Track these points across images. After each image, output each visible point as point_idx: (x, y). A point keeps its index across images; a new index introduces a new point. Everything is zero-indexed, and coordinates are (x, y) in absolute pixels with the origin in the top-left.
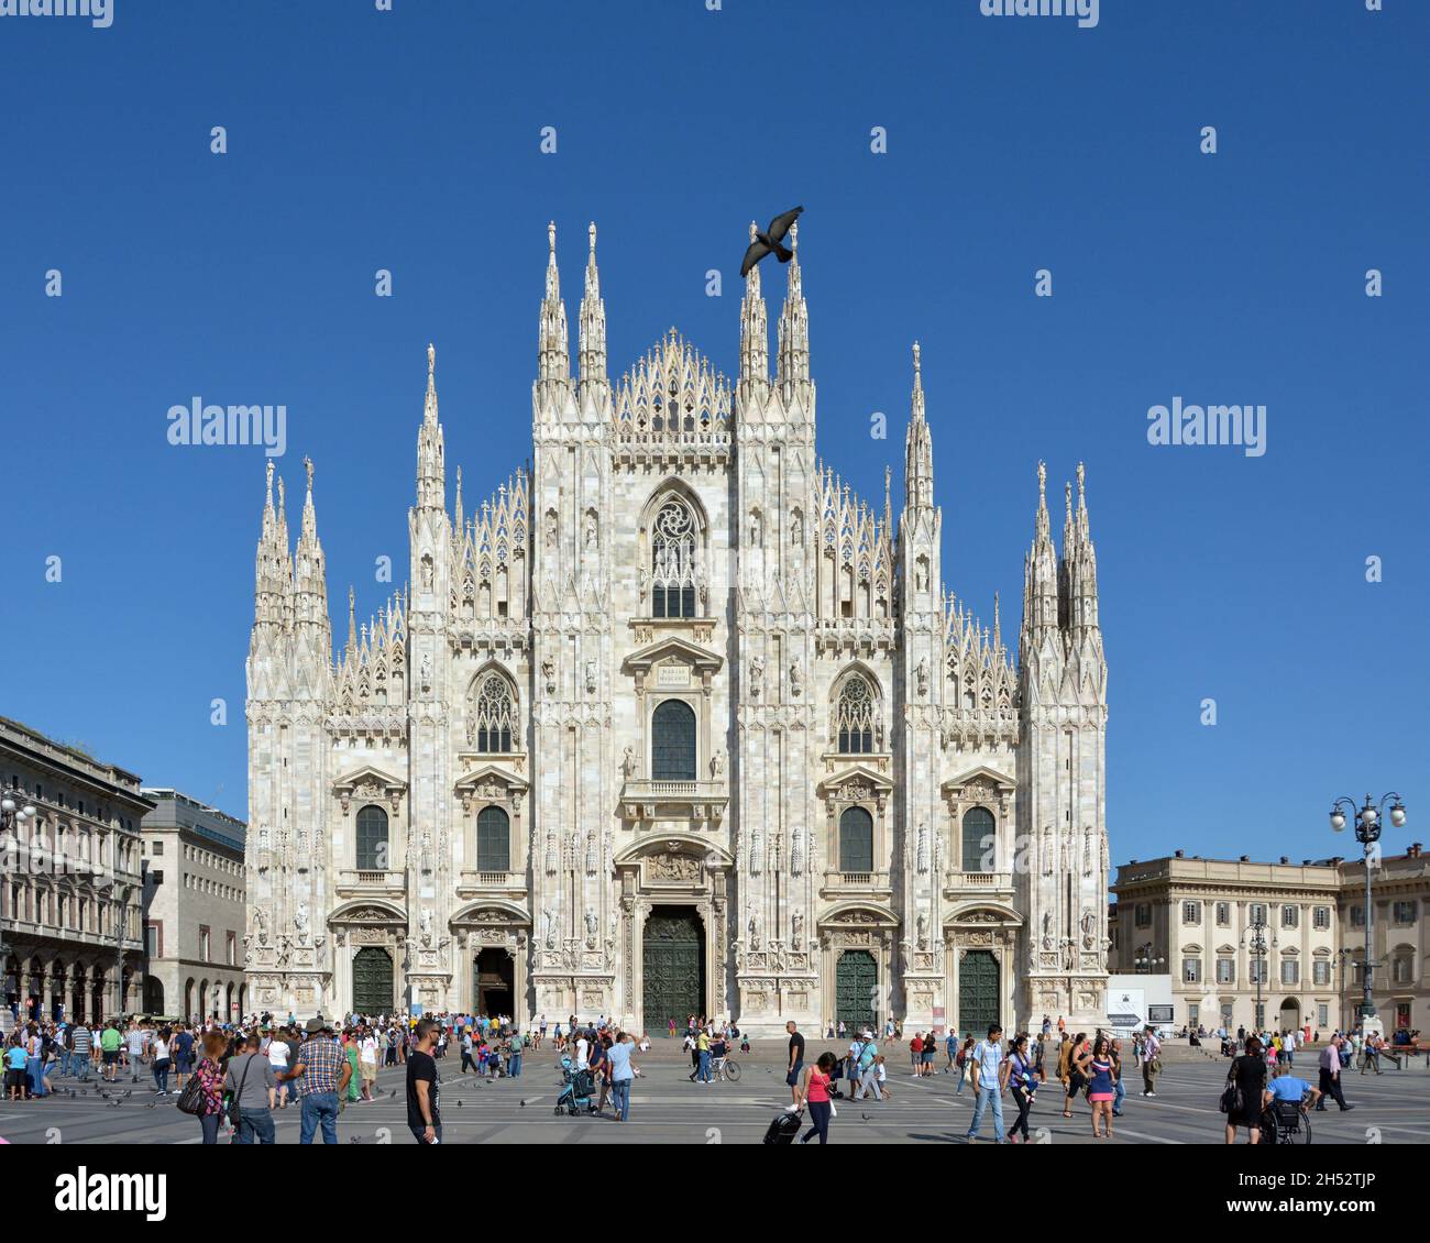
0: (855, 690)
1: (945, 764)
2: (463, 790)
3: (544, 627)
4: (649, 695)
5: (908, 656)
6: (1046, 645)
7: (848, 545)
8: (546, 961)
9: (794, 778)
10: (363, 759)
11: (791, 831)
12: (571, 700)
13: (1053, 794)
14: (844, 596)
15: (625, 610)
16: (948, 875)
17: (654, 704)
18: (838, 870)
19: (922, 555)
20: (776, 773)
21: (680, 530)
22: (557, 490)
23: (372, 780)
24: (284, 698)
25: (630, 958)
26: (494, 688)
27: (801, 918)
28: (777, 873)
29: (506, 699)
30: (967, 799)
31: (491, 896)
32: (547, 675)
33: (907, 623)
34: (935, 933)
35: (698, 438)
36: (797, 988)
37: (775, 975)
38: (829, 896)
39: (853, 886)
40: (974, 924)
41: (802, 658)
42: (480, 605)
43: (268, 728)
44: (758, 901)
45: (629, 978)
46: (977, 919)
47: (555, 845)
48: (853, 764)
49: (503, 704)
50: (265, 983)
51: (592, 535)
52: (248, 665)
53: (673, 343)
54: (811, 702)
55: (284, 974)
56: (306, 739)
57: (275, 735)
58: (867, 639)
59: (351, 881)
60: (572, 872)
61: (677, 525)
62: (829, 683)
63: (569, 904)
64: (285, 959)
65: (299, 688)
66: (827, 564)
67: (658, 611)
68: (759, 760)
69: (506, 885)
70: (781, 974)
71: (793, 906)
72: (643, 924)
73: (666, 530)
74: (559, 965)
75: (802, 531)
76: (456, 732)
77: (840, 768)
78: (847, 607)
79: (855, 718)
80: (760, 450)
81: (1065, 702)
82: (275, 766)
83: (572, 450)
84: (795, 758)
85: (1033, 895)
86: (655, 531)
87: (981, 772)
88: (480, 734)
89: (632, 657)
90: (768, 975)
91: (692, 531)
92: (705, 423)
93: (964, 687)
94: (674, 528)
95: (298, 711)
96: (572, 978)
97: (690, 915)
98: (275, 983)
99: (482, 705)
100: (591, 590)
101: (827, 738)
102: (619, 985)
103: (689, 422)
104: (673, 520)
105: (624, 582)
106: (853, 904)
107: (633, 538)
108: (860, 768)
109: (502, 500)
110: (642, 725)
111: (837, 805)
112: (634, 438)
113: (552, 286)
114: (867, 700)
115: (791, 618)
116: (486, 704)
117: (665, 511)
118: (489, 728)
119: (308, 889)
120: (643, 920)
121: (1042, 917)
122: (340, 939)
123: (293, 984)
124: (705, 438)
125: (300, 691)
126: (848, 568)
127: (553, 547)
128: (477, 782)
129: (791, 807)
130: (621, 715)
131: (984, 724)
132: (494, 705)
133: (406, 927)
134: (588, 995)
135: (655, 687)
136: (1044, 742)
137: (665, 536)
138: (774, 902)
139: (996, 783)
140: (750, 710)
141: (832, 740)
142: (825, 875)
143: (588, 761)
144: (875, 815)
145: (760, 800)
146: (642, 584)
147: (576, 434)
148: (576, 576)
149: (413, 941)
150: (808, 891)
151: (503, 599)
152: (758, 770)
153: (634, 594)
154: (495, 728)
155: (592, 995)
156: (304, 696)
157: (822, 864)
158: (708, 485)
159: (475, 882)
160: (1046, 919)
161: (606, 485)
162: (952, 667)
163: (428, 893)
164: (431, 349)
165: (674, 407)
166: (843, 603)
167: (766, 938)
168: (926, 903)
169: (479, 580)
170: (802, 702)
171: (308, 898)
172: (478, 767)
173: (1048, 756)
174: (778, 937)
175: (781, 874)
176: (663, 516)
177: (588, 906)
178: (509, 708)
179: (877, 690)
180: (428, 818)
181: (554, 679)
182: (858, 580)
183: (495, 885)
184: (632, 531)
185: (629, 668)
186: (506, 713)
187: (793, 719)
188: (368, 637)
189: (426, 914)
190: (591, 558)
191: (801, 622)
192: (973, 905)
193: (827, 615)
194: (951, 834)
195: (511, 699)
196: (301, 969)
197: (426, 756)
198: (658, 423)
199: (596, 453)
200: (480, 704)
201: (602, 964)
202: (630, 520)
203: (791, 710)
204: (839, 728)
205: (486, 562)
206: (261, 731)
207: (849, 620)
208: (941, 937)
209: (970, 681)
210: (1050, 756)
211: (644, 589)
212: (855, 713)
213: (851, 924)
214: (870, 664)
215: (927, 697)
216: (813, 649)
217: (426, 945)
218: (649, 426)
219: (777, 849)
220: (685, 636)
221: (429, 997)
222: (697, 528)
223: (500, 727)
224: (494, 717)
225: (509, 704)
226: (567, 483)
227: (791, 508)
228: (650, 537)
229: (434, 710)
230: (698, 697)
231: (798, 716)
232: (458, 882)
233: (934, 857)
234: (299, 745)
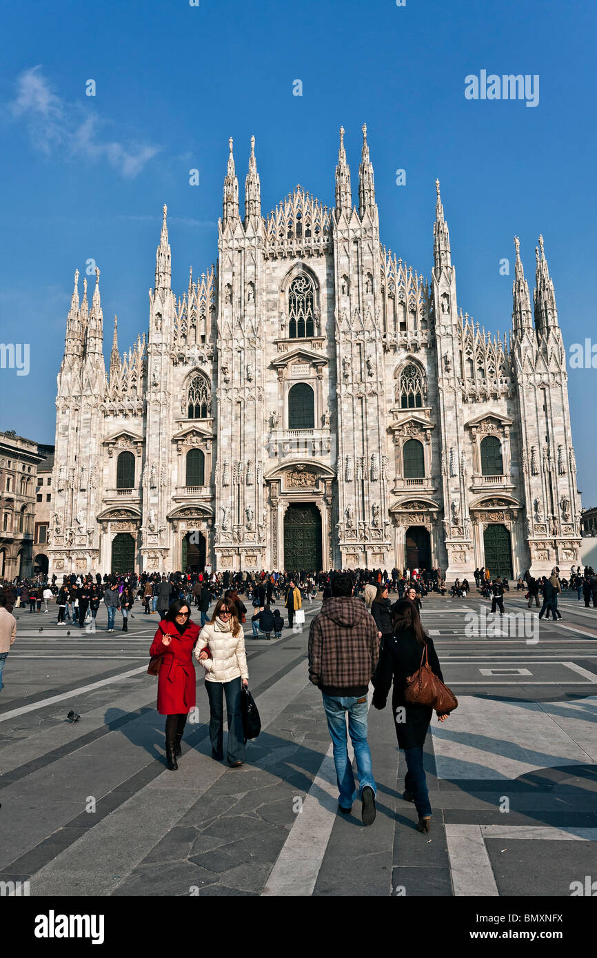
0: (410, 372)
1: (466, 412)
2: (177, 441)
3: (223, 347)
4: (286, 382)
5: (439, 350)
6: (525, 338)
7: (402, 290)
8: (222, 539)
9: (372, 424)
10: (122, 426)
11: (370, 455)
12: (239, 386)
13: (536, 426)
14: (401, 319)
15: (272, 335)
16: (473, 478)
17: (289, 386)
18: (403, 477)
19: (445, 293)
20: (360, 422)
21: (304, 290)
22: (232, 273)
23: (127, 437)
24: (77, 394)
25: (275, 535)
26: (197, 383)
27: (378, 507)
28: (363, 481)
29: (204, 388)
30: (483, 432)
31: (193, 500)
32: (225, 373)
33: (437, 332)
34: (464, 515)
35: (313, 240)
36: (377, 550)
37: (362, 542)
38: (397, 494)
39: (412, 487)
40: (491, 508)
41: (374, 355)
42: (190, 338)
43: (67, 411)
44: (351, 498)
45: (275, 547)
46: (493, 505)
47: (228, 469)
48: (410, 414)
49: (203, 391)
50: (58, 556)
51: (251, 296)
52: (58, 378)
53: (299, 192)
54: (380, 379)
55: (69, 551)
56: (88, 416)
57: (71, 415)
58: (414, 342)
59: (112, 495)
60: (239, 485)
61: (302, 288)
62: (393, 369)
63: (236, 503)
64: (71, 542)
65: (85, 388)
66: (389, 302)
67: (292, 334)
68: (350, 415)
69: (202, 494)
70: (367, 542)
71: (373, 500)
72: (284, 514)
73: (296, 290)
74: (230, 541)
75: (372, 285)
76: (174, 408)
77: (401, 417)
78: (404, 326)
79: (411, 388)
80: (346, 244)
81: (539, 371)
82: (70, 432)
83: (240, 252)
84: (371, 413)
85: (527, 489)
86: (290, 291)
87: (490, 415)
88: (189, 408)
89: (275, 361)
90: (358, 543)
91: (312, 290)
92: (317, 232)
93: (477, 366)
94: (301, 289)
95: (84, 401)
96: (238, 548)
97: (312, 508)
98: (64, 556)
99: (191, 393)
100: (250, 325)
101: (393, 400)
102: (268, 552)
103: (308, 233)
104: (301, 285)
105: (271, 320)
106: (412, 498)
107: (276, 296)
108: (413, 417)
109: (203, 281)
110: (282, 398)
111: (401, 439)
112: (276, 243)
113: (231, 170)
114: (417, 377)
115: (367, 333)
116: (193, 392)
117: (296, 281)
118: (194, 404)
119: (86, 501)
120: (283, 512)
121: (533, 502)
122: (104, 529)
123: (74, 557)
124: (317, 240)
125: (86, 390)
126: (402, 303)
127: (229, 304)
128: (185, 435)
129: (370, 442)
130: (270, 394)
131: (490, 387)
132: (198, 392)
133: (141, 520)
134: (248, 558)
135: (289, 377)
136: (527, 396)
137: (296, 294)
138: (361, 499)
139: (500, 421)
140: (343, 386)
141: (397, 401)
142: (395, 480)
143: (248, 420)
144: (424, 443)
145: (351, 438)
146: (282, 320)
147: (242, 244)
148: (242, 318)
149: (144, 529)
150: (382, 491)
151: (203, 334)
152: (350, 420)
153: (277, 326)
154: (198, 405)
155: (250, 558)
156: (88, 393)
157: (392, 474)
158: (319, 265)
159: (184, 493)
160: (536, 504)
161: (259, 270)
162: (469, 355)
163: (154, 500)
164: (165, 207)
165: (299, 225)
166: (401, 323)
167: (356, 521)
168: (458, 496)
169: (189, 324)
170: (375, 380)
171: (85, 507)
172: (186, 427)
173: (530, 404)
174: (364, 520)
175: (366, 482)
176: (294, 283)
177: (248, 505)
178: (206, 393)
179: (423, 371)
180: (156, 457)
181: (229, 376)
182: (408, 310)
183: (195, 494)
184: (277, 292)
185: (273, 367)
186: (204, 396)
187: (369, 390)
188: (127, 359)
189: (153, 513)
190: (250, 309)
191: (372, 335)
192: (488, 496)
193: (390, 330)
194: (473, 453)
195: (207, 388)
196: (79, 548)
197: (155, 422)
198: (290, 234)
199: (253, 252)
200: (190, 392)
201: (256, 539)
202: (275, 287)
203: (368, 385)
204: (401, 394)
205: (194, 314)
206: (64, 413)
207: (403, 332)
208: (468, 516)
209: (480, 362)
210: (532, 404)
211: (283, 323)
212: (411, 385)
213: (412, 510)
214: (418, 356)
215: (451, 373)
216: (381, 349)
217: (152, 531)
218: (286, 236)
219: (362, 467)
220: (306, 347)
221: (153, 563)
222: (314, 288)
223: (201, 404)
224: (198, 399)
225: (206, 391)
226: (237, 270)
227: (365, 273)
228: (287, 295)
229: (160, 396)
230: (315, 381)
231: (373, 388)
232: (174, 494)
233: (461, 467)
234: (84, 419)
